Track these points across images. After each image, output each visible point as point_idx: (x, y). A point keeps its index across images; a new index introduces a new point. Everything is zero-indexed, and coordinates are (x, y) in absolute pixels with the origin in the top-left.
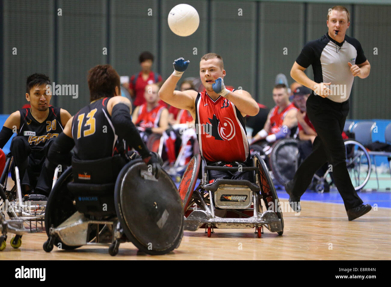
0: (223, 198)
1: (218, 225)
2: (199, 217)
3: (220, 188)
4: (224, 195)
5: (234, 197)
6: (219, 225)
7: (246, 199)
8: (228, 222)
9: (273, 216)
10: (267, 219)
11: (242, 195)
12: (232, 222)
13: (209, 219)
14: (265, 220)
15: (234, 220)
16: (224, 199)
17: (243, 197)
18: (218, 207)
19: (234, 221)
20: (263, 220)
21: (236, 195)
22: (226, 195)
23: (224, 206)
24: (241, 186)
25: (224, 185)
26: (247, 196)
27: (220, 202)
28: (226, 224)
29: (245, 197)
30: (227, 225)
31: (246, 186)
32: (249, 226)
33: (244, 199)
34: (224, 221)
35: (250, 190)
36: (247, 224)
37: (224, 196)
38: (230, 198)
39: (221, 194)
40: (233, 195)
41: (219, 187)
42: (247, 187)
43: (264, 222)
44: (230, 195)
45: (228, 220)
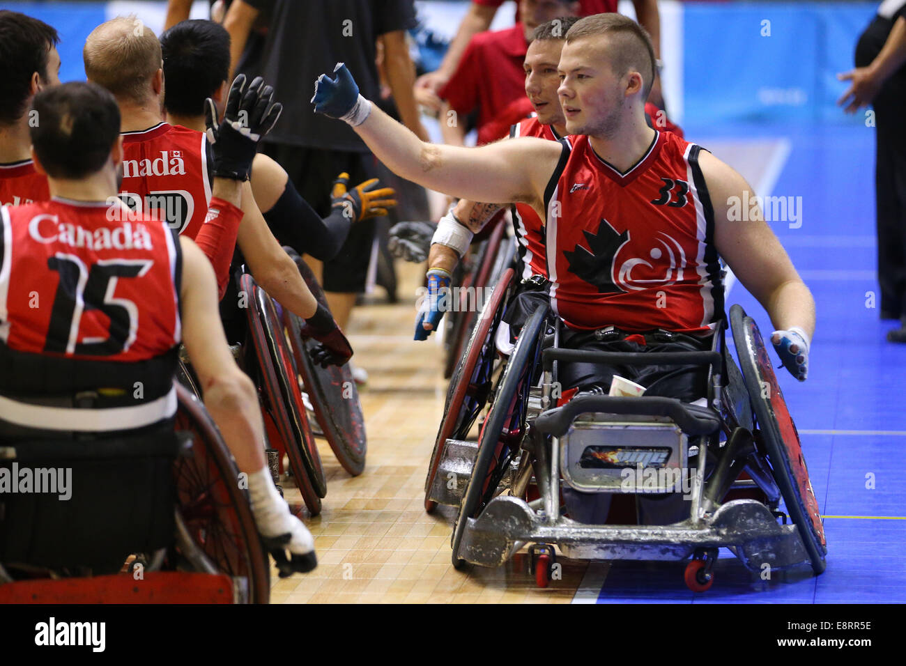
0: (590, 459)
1: (567, 548)
2: (506, 521)
3: (577, 425)
4: (593, 447)
5: (628, 454)
6: (570, 547)
7: (667, 459)
8: (597, 537)
9: (755, 518)
10: (730, 528)
11: (653, 448)
12: (611, 538)
13: (535, 529)
14: (724, 532)
15: (619, 533)
16: (592, 460)
17: (656, 455)
18: (572, 486)
19: (620, 537)
20: (718, 534)
21: (633, 448)
22: (602, 449)
23: (593, 484)
24: (652, 418)
25: (594, 415)
26: (670, 450)
27: (579, 470)
28: (594, 546)
29: (664, 455)
30: (597, 550)
31: (668, 419)
32: (670, 553)
33: (661, 461)
34: (586, 536)
35: (680, 430)
36: (663, 547)
37: (592, 451)
38: (614, 457)
39: (582, 444)
40: (623, 448)
41: (577, 420)
42: (671, 422)
43: (717, 539)
44: (614, 449)
45: (598, 533)
